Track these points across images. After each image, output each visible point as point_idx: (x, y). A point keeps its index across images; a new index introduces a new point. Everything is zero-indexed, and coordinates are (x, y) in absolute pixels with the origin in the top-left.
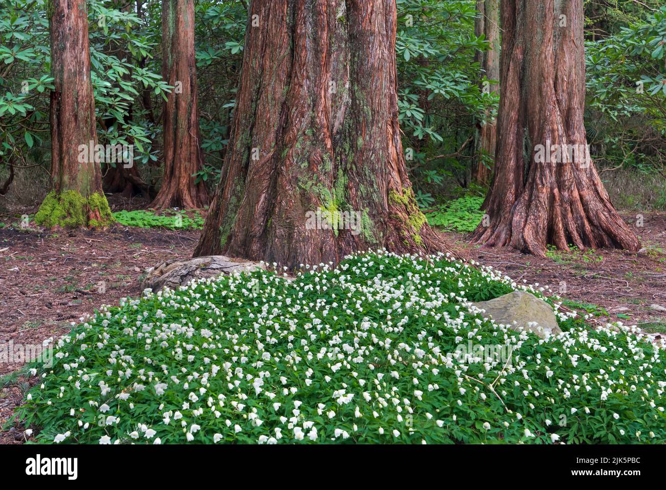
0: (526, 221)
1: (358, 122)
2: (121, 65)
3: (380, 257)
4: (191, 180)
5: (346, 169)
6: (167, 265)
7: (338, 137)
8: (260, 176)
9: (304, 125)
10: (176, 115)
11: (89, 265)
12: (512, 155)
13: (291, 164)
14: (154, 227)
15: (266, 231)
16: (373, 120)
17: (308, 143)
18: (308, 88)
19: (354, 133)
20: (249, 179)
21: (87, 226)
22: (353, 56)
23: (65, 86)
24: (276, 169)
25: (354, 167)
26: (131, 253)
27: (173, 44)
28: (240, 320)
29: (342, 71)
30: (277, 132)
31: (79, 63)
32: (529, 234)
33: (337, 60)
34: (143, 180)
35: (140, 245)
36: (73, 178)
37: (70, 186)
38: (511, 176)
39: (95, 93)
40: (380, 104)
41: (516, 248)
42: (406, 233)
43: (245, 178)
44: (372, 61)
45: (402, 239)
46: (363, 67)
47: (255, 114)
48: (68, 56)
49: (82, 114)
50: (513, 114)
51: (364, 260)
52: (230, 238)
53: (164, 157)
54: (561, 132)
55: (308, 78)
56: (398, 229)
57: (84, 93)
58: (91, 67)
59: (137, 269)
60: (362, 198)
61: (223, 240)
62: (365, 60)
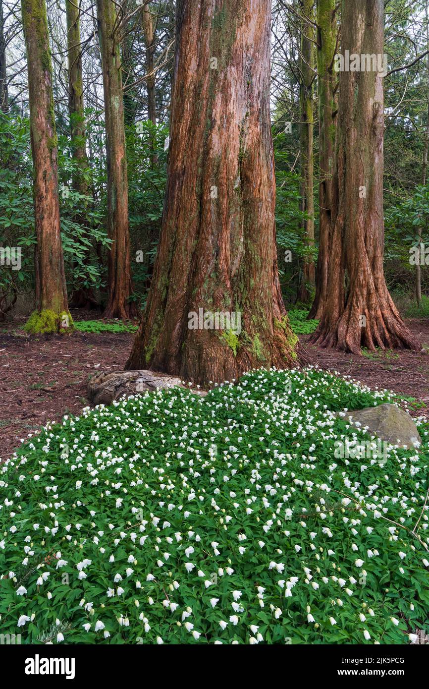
0: (347, 331)
1: (251, 268)
2: (81, 228)
3: (272, 374)
4: (126, 301)
5: (241, 303)
6: (106, 375)
7: (235, 278)
8: (176, 309)
9: (209, 270)
10: (116, 260)
11: (57, 361)
12: (337, 287)
13: (200, 300)
14: (102, 332)
15: (181, 352)
16: (262, 266)
17: (213, 284)
18: (213, 241)
19: (247, 276)
20: (167, 311)
21: (58, 332)
22: (246, 217)
23: (44, 242)
24: (188, 303)
25: (247, 301)
26: (86, 352)
27: (114, 216)
28: (164, 441)
29: (238, 229)
30: (189, 275)
31: (53, 228)
32: (350, 340)
33: (234, 221)
34: (97, 300)
35: (92, 346)
36: (49, 302)
37: (47, 307)
38: (336, 301)
39: (64, 247)
40: (267, 254)
41: (341, 349)
42: (285, 351)
43: (164, 310)
44: (261, 221)
45: (282, 355)
46: (254, 226)
47: (172, 262)
48: (45, 223)
49: (55, 260)
50: (337, 260)
51: (260, 377)
52: (152, 356)
53: (109, 287)
54: (369, 272)
55: (212, 234)
56: (279, 348)
57: (56, 246)
58: (61, 230)
59: (89, 366)
60: (254, 326)
61: (148, 357)
62: (255, 220)
